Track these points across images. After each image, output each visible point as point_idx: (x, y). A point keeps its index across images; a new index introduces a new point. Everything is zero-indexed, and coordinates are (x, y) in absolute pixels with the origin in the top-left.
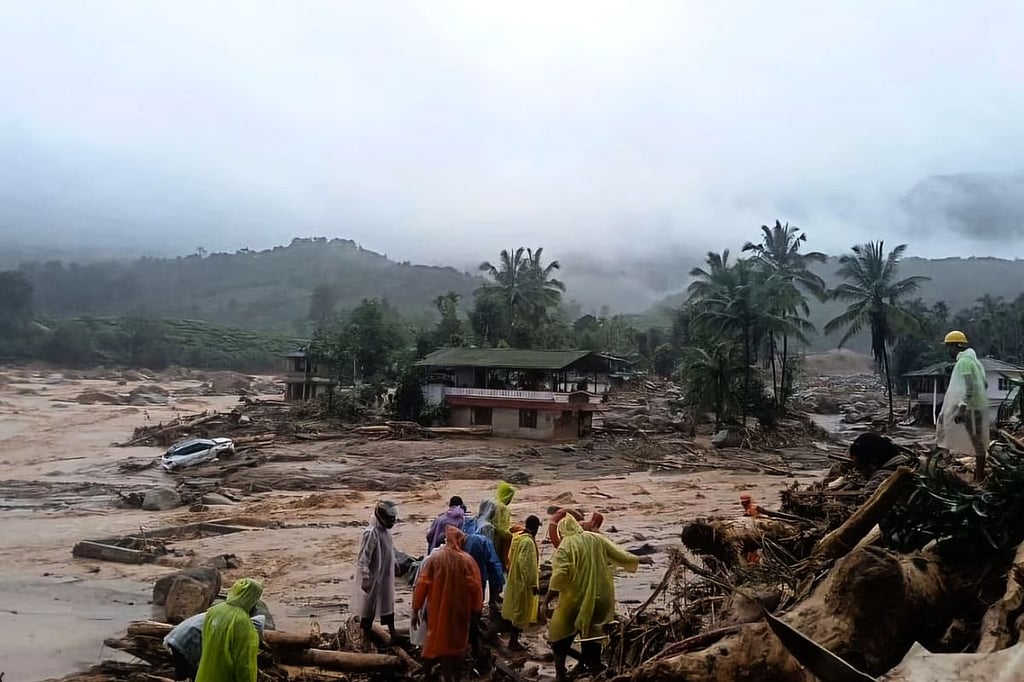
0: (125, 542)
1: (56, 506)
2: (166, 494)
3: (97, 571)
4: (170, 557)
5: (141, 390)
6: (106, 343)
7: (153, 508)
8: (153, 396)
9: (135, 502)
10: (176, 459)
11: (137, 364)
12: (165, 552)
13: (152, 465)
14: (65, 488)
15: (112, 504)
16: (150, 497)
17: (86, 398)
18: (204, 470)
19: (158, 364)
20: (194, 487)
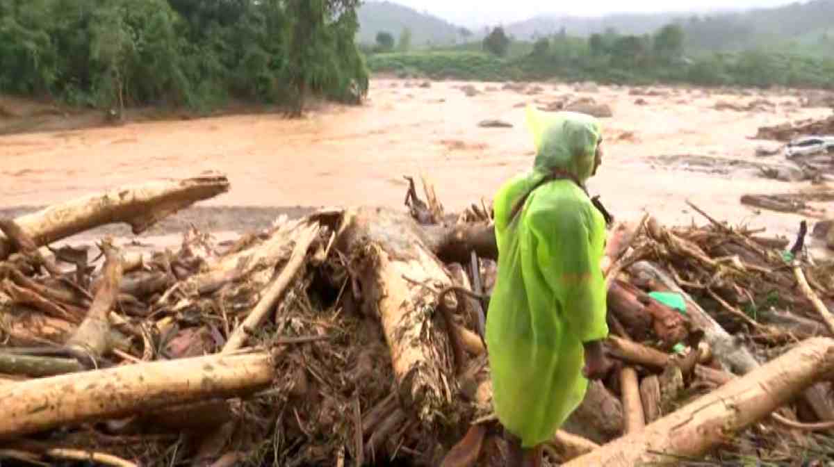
0: (774, 198)
1: (720, 172)
2: (794, 172)
3: (759, 213)
4: (808, 211)
5: (758, 102)
6: (729, 70)
7: (784, 179)
8: (765, 107)
9: (772, 174)
10: (796, 149)
11: (751, 85)
12: (804, 207)
13: (776, 152)
14: (723, 162)
15: (755, 175)
16: (783, 173)
17: (720, 107)
18: (817, 158)
19: (764, 85)
20: (813, 169)
